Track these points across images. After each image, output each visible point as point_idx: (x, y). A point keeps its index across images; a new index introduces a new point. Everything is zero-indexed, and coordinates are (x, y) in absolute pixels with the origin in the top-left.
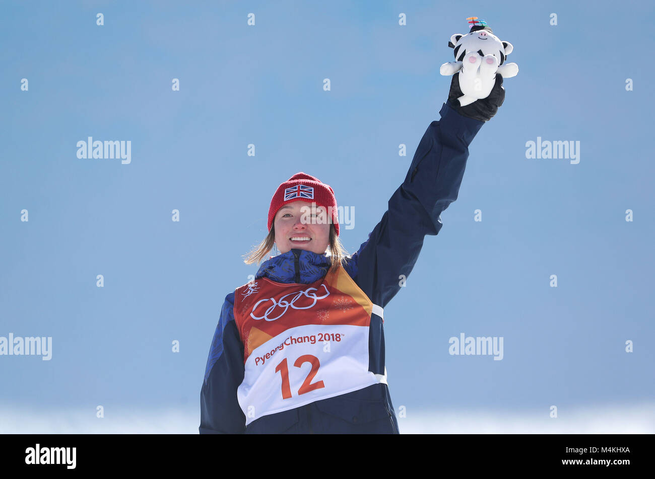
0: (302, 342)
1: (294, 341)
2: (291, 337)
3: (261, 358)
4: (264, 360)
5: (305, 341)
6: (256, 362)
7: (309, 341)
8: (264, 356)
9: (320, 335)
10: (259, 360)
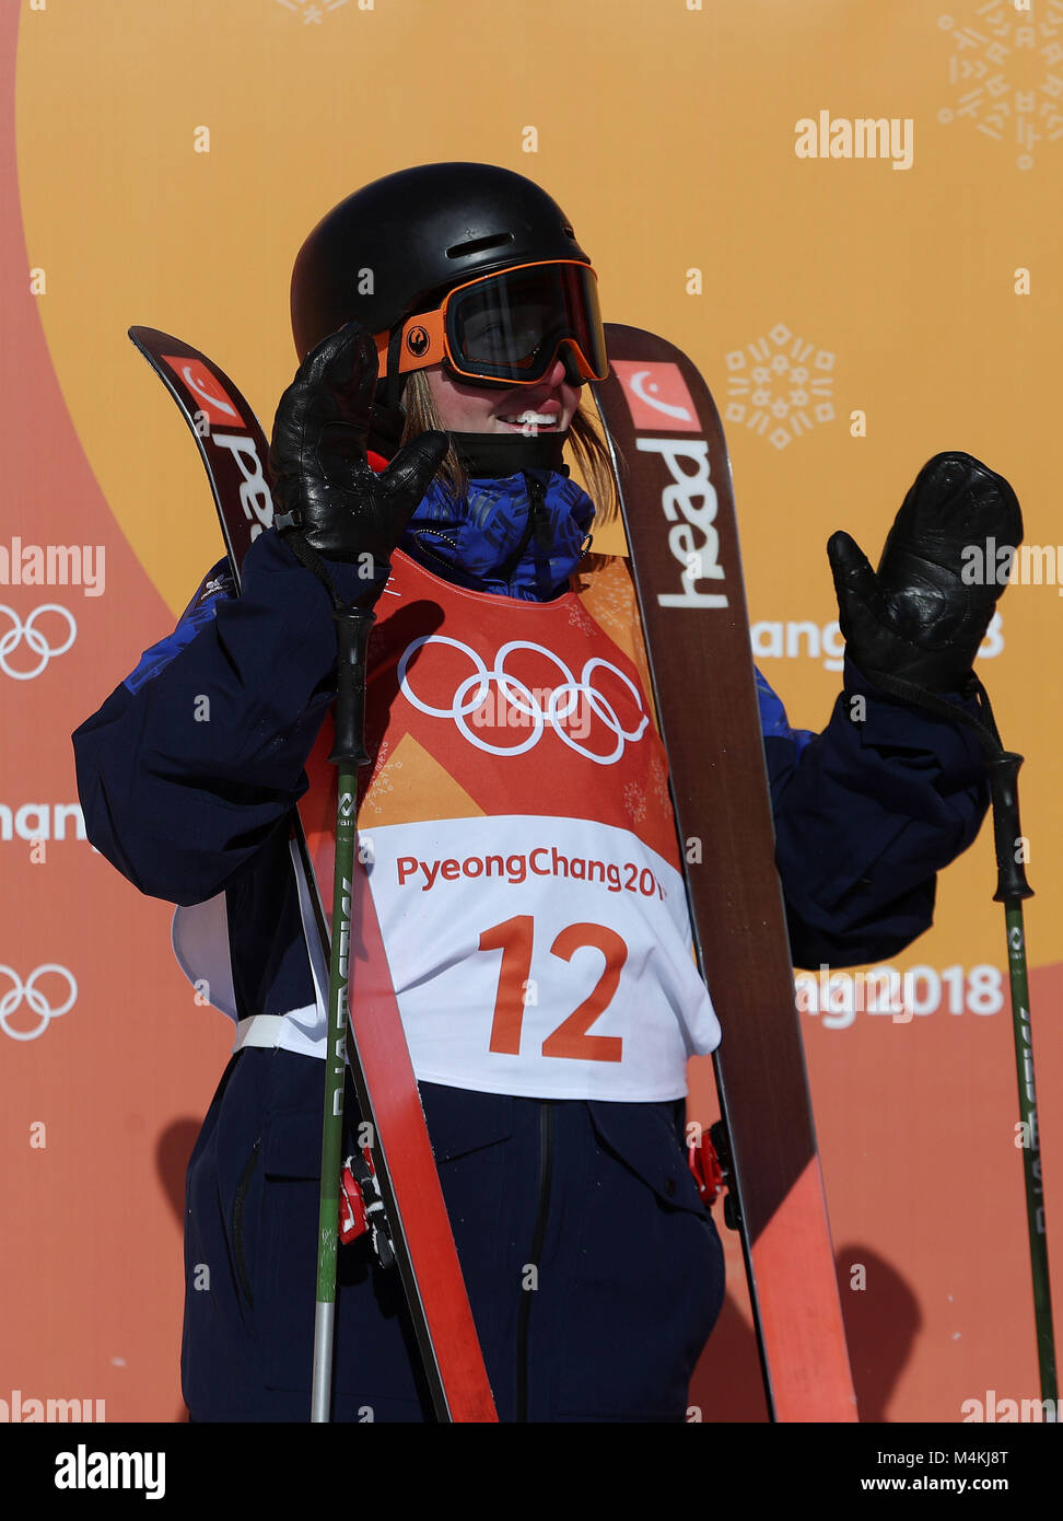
0: (582, 875)
1: (561, 864)
2: (554, 850)
3: (424, 866)
4: (431, 878)
5: (591, 878)
6: (402, 873)
7: (602, 879)
8: (437, 864)
9: (630, 870)
10: (414, 869)
